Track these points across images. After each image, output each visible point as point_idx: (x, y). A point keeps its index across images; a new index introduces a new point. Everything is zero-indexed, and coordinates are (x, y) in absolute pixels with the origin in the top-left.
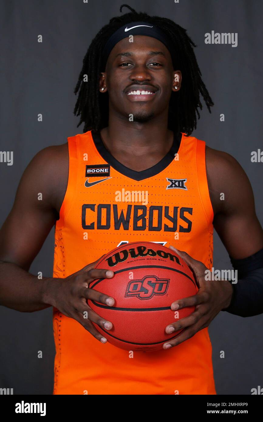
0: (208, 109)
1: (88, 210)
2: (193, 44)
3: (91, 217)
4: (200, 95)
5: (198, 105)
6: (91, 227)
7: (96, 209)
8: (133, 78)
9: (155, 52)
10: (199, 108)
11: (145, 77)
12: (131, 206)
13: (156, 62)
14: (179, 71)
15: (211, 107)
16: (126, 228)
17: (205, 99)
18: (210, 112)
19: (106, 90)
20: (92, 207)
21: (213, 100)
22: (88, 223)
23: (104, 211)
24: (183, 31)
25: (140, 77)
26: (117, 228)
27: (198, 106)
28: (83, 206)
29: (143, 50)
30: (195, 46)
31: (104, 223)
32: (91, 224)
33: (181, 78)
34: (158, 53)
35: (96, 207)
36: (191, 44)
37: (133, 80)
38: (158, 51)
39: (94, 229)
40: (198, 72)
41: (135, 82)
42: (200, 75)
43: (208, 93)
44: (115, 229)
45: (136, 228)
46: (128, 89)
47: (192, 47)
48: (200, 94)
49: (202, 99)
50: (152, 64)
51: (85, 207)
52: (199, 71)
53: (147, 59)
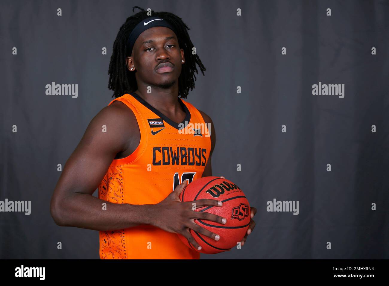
1: (157, 152)
2: (187, 28)
3: (159, 156)
4: (196, 64)
5: (195, 71)
6: (159, 164)
7: (161, 151)
8: (158, 58)
9: (169, 37)
11: (166, 56)
12: (179, 148)
13: (171, 44)
15: (204, 71)
16: (178, 164)
17: (199, 66)
20: (158, 149)
22: (157, 161)
23: (166, 151)
25: (163, 57)
26: (173, 164)
28: (153, 149)
29: (161, 37)
31: (166, 161)
32: (159, 162)
34: (171, 38)
35: (161, 149)
37: (159, 59)
38: (171, 36)
39: (161, 165)
41: (161, 61)
44: (173, 165)
45: (183, 164)
46: (157, 68)
49: (197, 66)
50: (168, 47)
51: (155, 149)
53: (164, 42)
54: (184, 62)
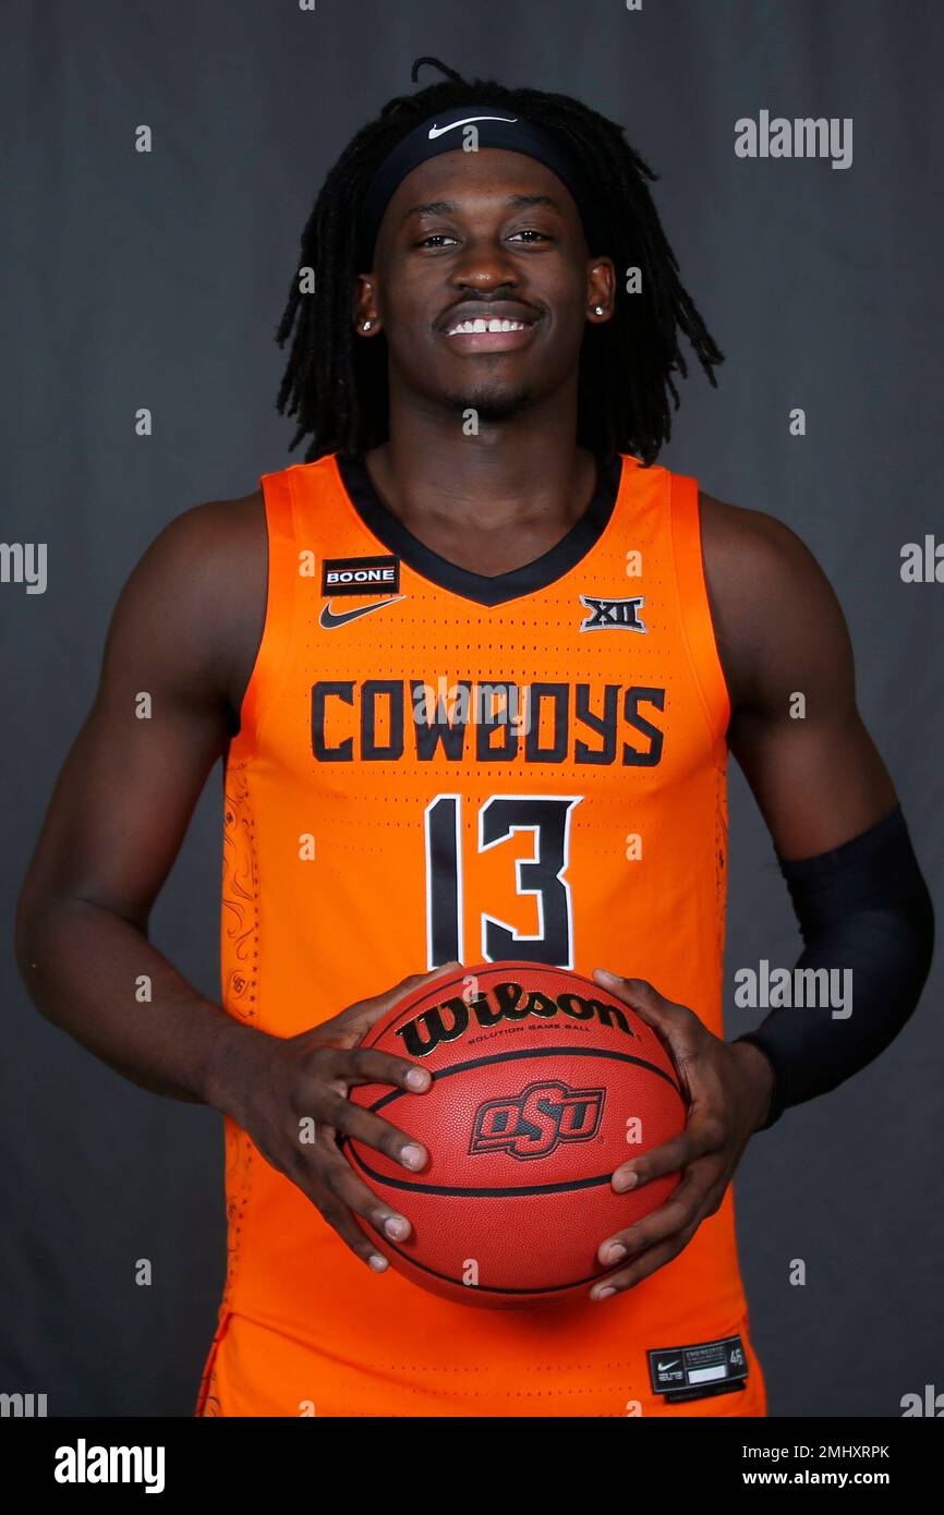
0: (705, 377)
1: (332, 702)
2: (647, 171)
3: (342, 721)
4: (679, 332)
5: (675, 364)
6: (344, 752)
7: (357, 698)
9: (527, 196)
10: (675, 376)
11: (499, 275)
13: (533, 230)
14: (607, 260)
15: (715, 368)
16: (455, 754)
17: (695, 343)
18: (714, 382)
19: (377, 327)
20: (343, 690)
21: (721, 347)
22: (332, 741)
23: (382, 702)
24: (614, 131)
25: (483, 277)
26: (425, 754)
27: (674, 369)
28: (314, 688)
29: (490, 191)
30: (654, 178)
31: (382, 739)
32: (341, 745)
33: (614, 280)
35: (357, 691)
36: (641, 172)
37: (462, 286)
38: (536, 192)
39: (350, 759)
40: (668, 258)
41: (468, 292)
42: (675, 269)
43: (702, 325)
44: (421, 758)
45: (485, 754)
47: (643, 180)
48: (678, 328)
49: (683, 341)
50: (519, 237)
51: (321, 691)
52: (671, 256)
53: (502, 220)
54: (607, 317)
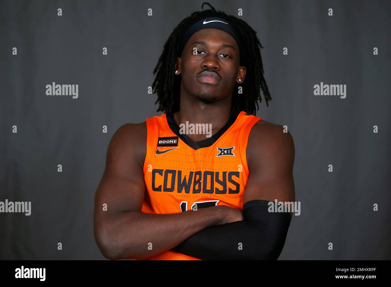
0: (266, 103)
1: (157, 175)
2: (261, 45)
3: (159, 180)
5: (258, 98)
6: (159, 189)
7: (163, 174)
8: (205, 64)
9: (227, 45)
10: (258, 101)
11: (215, 65)
13: (226, 54)
14: (245, 68)
15: (269, 101)
18: (268, 105)
19: (179, 73)
20: (160, 172)
21: (271, 96)
22: (157, 186)
23: (170, 176)
24: (254, 33)
25: (210, 64)
27: (258, 99)
28: (153, 171)
29: (217, 41)
30: (262, 48)
32: (159, 187)
33: (246, 73)
34: (229, 46)
36: (259, 45)
37: (205, 66)
38: (229, 44)
39: (161, 191)
40: (262, 70)
41: (207, 68)
42: (263, 73)
43: (267, 89)
44: (178, 192)
46: (199, 75)
47: (259, 48)
48: (261, 89)
50: (222, 56)
51: (155, 171)
52: (263, 69)
53: (219, 49)
54: (242, 82)
